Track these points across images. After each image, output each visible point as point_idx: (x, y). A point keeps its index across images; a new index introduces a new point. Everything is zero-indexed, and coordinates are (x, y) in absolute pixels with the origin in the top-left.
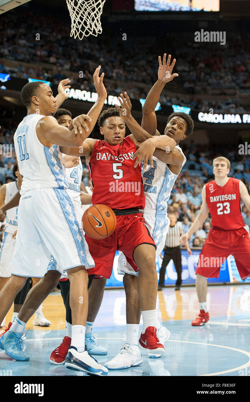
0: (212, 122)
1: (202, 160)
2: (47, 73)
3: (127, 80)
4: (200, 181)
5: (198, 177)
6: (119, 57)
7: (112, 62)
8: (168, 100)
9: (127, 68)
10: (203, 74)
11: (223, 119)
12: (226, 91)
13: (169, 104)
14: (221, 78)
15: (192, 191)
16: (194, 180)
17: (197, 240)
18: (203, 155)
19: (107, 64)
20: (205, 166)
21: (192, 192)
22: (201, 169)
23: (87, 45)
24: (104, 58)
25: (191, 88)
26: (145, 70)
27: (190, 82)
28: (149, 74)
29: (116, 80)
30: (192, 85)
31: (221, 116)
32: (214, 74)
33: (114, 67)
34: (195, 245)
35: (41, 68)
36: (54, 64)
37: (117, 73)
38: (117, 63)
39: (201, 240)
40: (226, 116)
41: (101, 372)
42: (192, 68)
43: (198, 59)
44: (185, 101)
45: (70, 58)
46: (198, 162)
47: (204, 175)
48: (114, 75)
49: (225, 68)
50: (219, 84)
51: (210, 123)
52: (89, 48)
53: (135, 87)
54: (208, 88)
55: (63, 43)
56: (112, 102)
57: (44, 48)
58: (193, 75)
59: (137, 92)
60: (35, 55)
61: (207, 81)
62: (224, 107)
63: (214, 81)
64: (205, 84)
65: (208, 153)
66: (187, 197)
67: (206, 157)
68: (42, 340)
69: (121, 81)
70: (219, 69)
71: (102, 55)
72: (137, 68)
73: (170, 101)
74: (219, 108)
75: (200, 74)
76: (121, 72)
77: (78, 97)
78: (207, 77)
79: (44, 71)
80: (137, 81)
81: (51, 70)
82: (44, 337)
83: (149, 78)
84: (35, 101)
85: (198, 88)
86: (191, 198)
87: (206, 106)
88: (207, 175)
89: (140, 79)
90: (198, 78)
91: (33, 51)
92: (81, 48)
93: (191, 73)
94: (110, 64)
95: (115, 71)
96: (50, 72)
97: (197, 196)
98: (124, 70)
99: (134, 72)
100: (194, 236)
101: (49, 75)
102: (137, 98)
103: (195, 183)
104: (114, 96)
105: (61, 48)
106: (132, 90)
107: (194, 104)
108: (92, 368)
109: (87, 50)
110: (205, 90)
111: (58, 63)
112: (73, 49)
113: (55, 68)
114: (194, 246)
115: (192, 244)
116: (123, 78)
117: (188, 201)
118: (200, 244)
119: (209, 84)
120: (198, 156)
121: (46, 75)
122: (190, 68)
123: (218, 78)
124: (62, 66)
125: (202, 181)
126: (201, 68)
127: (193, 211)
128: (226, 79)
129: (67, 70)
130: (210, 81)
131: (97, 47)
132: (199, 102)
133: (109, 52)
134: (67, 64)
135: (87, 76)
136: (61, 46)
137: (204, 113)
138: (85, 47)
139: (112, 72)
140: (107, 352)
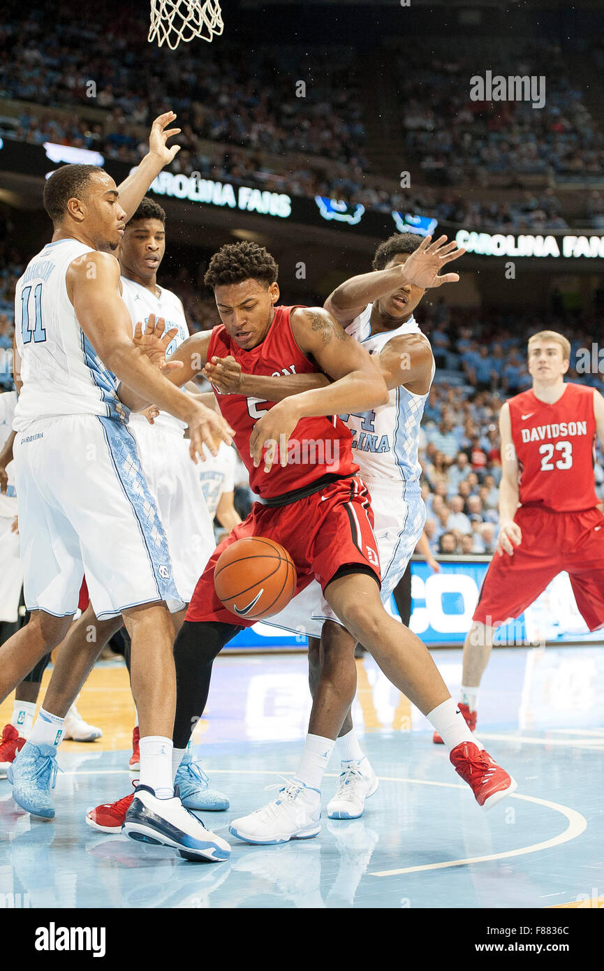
0: (488, 253)
1: (463, 345)
2: (92, 130)
3: (283, 149)
4: (457, 395)
5: (453, 386)
6: (266, 94)
7: (249, 106)
8: (383, 200)
9: (285, 121)
10: (468, 138)
11: (516, 246)
12: (522, 179)
13: (385, 209)
14: (513, 147)
15: (438, 419)
16: (443, 394)
17: (448, 538)
18: (467, 333)
19: (236, 111)
20: (470, 361)
21: (439, 423)
22: (461, 368)
23: (190, 63)
24: (230, 95)
25: (438, 170)
26: (329, 127)
27: (436, 156)
28: (336, 137)
29: (257, 150)
30: (440, 165)
31: (511, 239)
32: (494, 136)
33: (253, 118)
34: (444, 549)
35: (76, 118)
36: (109, 109)
37: (260, 134)
38: (260, 109)
39: (458, 538)
40: (521, 239)
41: (213, 850)
42: (441, 122)
43: (456, 101)
44: (424, 202)
45: (146, 95)
46: (454, 351)
47: (468, 382)
48: (254, 137)
49: (521, 124)
50: (507, 161)
51: (484, 257)
52: (195, 70)
53: (304, 166)
54: (482, 171)
55: (130, 57)
56: (247, 204)
57: (84, 70)
58: (445, 139)
59: (310, 180)
60: (62, 86)
61: (478, 154)
62: (518, 218)
63: (496, 153)
64: (473, 161)
65: (479, 329)
66: (427, 435)
67: (473, 338)
68: (76, 775)
69: (270, 151)
70: (508, 125)
71: (225, 89)
72: (310, 120)
73: (388, 202)
74: (507, 220)
75: (462, 138)
76: (271, 129)
77: (166, 189)
78: (479, 144)
79: (84, 127)
80: (309, 152)
81: (101, 124)
82: (79, 768)
83: (337, 145)
84: (75, 210)
85: (456, 171)
86: (436, 436)
87: (474, 214)
88: (474, 380)
89: (316, 147)
90: (457, 147)
91: (58, 78)
92: (174, 72)
93: (440, 135)
94: (243, 110)
95: (257, 127)
96: (97, 128)
97: (450, 431)
98: (278, 124)
99: (302, 130)
100: (441, 527)
101: (96, 136)
102: (310, 194)
103: (446, 401)
104: (253, 188)
105: (124, 72)
106: (297, 175)
107: (447, 210)
108: (191, 838)
109: (189, 77)
110: (472, 175)
111: (119, 106)
112: (155, 74)
113: (109, 118)
114: (441, 551)
115: (436, 548)
116: (276, 145)
117: (430, 445)
118: (456, 547)
119: (483, 163)
120: (453, 335)
121: (88, 135)
122: (436, 122)
123: (505, 146)
124: (126, 113)
125: (463, 398)
126: (464, 123)
127: (440, 468)
128: (523, 150)
129: (139, 123)
130: (485, 153)
131: (213, 68)
132: (459, 205)
133: (242, 80)
134: (140, 111)
135: (188, 138)
136: (125, 65)
137: (470, 232)
138: (183, 69)
139: (249, 131)
140: (227, 803)
